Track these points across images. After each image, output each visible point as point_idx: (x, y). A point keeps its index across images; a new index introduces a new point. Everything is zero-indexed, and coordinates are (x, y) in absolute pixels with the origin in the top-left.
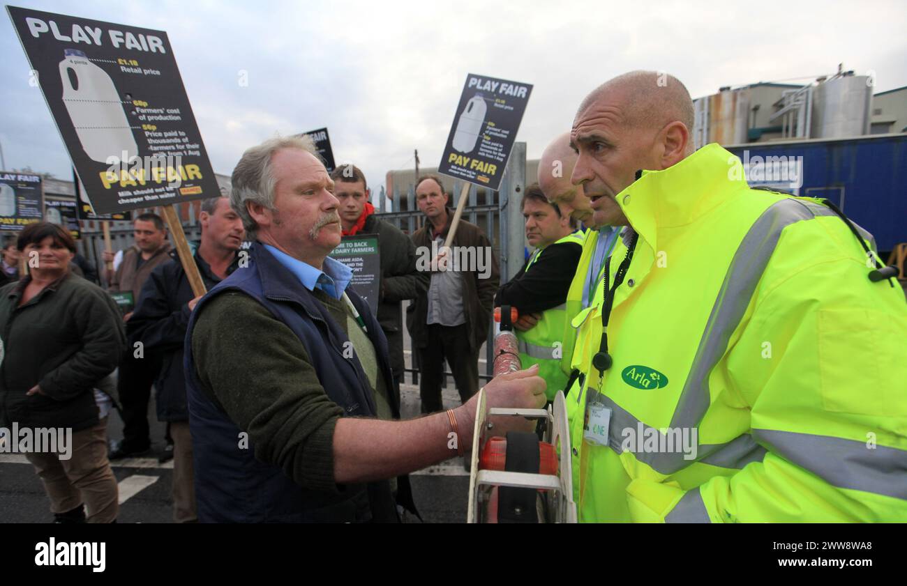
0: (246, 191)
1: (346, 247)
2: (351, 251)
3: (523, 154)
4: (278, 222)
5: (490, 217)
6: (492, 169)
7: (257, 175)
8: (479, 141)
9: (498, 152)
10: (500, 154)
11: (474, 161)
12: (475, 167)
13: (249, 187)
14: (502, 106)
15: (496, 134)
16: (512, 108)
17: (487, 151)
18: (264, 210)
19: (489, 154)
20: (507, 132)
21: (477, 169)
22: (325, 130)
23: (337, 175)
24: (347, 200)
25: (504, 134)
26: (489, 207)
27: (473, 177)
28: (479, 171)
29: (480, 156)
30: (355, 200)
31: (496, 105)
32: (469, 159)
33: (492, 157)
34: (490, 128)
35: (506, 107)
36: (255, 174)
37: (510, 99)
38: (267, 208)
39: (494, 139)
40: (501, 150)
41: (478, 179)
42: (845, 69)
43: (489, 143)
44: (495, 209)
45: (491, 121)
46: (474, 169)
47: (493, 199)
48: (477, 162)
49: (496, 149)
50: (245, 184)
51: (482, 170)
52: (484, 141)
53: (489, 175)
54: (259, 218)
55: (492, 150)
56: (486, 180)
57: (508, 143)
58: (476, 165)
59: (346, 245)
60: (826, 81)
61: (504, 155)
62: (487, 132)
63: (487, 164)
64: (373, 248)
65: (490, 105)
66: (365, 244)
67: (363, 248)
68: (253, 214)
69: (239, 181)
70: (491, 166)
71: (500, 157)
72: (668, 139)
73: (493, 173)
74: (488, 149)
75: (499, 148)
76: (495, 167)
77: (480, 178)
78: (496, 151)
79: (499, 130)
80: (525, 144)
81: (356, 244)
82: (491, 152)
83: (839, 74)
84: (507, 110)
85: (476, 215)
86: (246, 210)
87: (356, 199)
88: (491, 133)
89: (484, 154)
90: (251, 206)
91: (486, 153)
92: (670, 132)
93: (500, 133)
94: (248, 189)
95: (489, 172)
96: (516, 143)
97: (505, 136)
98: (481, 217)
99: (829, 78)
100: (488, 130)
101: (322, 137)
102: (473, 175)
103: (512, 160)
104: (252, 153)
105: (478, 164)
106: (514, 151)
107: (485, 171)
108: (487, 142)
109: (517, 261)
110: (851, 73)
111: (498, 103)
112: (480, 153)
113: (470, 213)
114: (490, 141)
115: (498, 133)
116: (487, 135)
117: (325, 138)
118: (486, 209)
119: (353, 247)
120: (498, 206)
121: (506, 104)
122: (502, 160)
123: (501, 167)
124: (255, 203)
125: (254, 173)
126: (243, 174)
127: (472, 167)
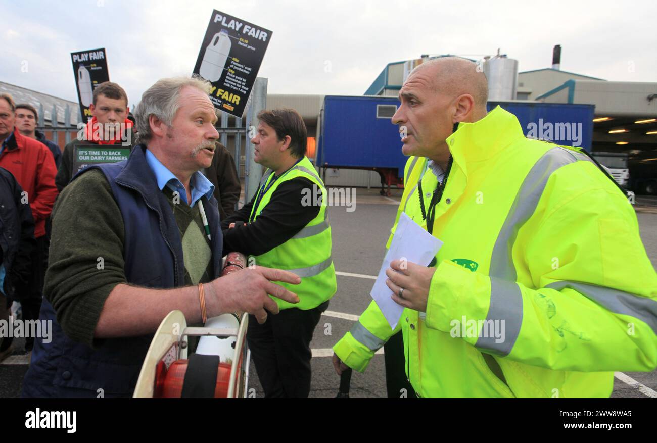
0: (153, 107)
1: (101, 155)
2: (105, 158)
3: (264, 88)
4: (170, 136)
5: (238, 138)
6: (236, 99)
7: (166, 99)
8: (225, 73)
9: (241, 85)
10: (243, 87)
11: (220, 90)
12: (221, 96)
13: (157, 105)
14: (245, 46)
15: (240, 69)
16: (254, 49)
17: (232, 83)
18: (162, 125)
19: (234, 86)
20: (250, 69)
21: (223, 97)
22: (103, 50)
23: (101, 91)
24: (109, 113)
25: (248, 70)
26: (238, 129)
27: (219, 104)
28: (225, 99)
29: (225, 86)
30: (116, 114)
31: (239, 43)
32: (215, 88)
33: (236, 89)
34: (234, 63)
35: (249, 47)
36: (165, 98)
37: (252, 41)
38: (165, 124)
39: (238, 73)
40: (244, 84)
41: (224, 106)
42: (502, 53)
43: (234, 76)
44: (243, 131)
45: (235, 57)
46: (220, 98)
47: (241, 123)
48: (223, 91)
49: (240, 82)
50: (153, 103)
51: (227, 99)
52: (229, 73)
53: (234, 105)
54: (155, 130)
55: (237, 83)
56: (232, 109)
57: (250, 79)
58: (222, 94)
59: (101, 153)
60: (490, 59)
61: (247, 89)
62: (232, 66)
63: (232, 95)
64: (126, 157)
65: (234, 43)
66: (119, 153)
67: (117, 156)
68: (152, 125)
69: (150, 99)
70: (235, 96)
71: (244, 90)
72: (460, 105)
73: (237, 103)
74: (232, 81)
75: (242, 81)
76: (239, 98)
77: (225, 106)
78: (239, 84)
79: (243, 67)
80: (266, 80)
81: (110, 152)
82: (235, 84)
83: (498, 56)
84: (250, 49)
85: (226, 135)
86: (148, 121)
87: (118, 114)
88: (235, 68)
89: (229, 85)
90: (153, 120)
91: (231, 85)
92: (462, 100)
93: (244, 68)
94: (155, 106)
95: (233, 102)
96: (258, 78)
97: (248, 73)
98: (231, 138)
99: (492, 57)
100: (232, 64)
101: (100, 55)
102: (219, 103)
103: (255, 93)
104: (166, 82)
105: (223, 93)
106: (256, 86)
107: (230, 100)
108: (232, 75)
109: (256, 176)
110: (505, 56)
111: (242, 42)
112: (225, 84)
113: (236, 133)
114: (235, 74)
115: (242, 68)
116: (232, 68)
117: (103, 57)
118: (236, 131)
119: (108, 155)
120: (245, 129)
121: (249, 44)
122: (245, 92)
123: (244, 98)
124: (157, 118)
125: (165, 96)
126: (156, 94)
127: (218, 95)
